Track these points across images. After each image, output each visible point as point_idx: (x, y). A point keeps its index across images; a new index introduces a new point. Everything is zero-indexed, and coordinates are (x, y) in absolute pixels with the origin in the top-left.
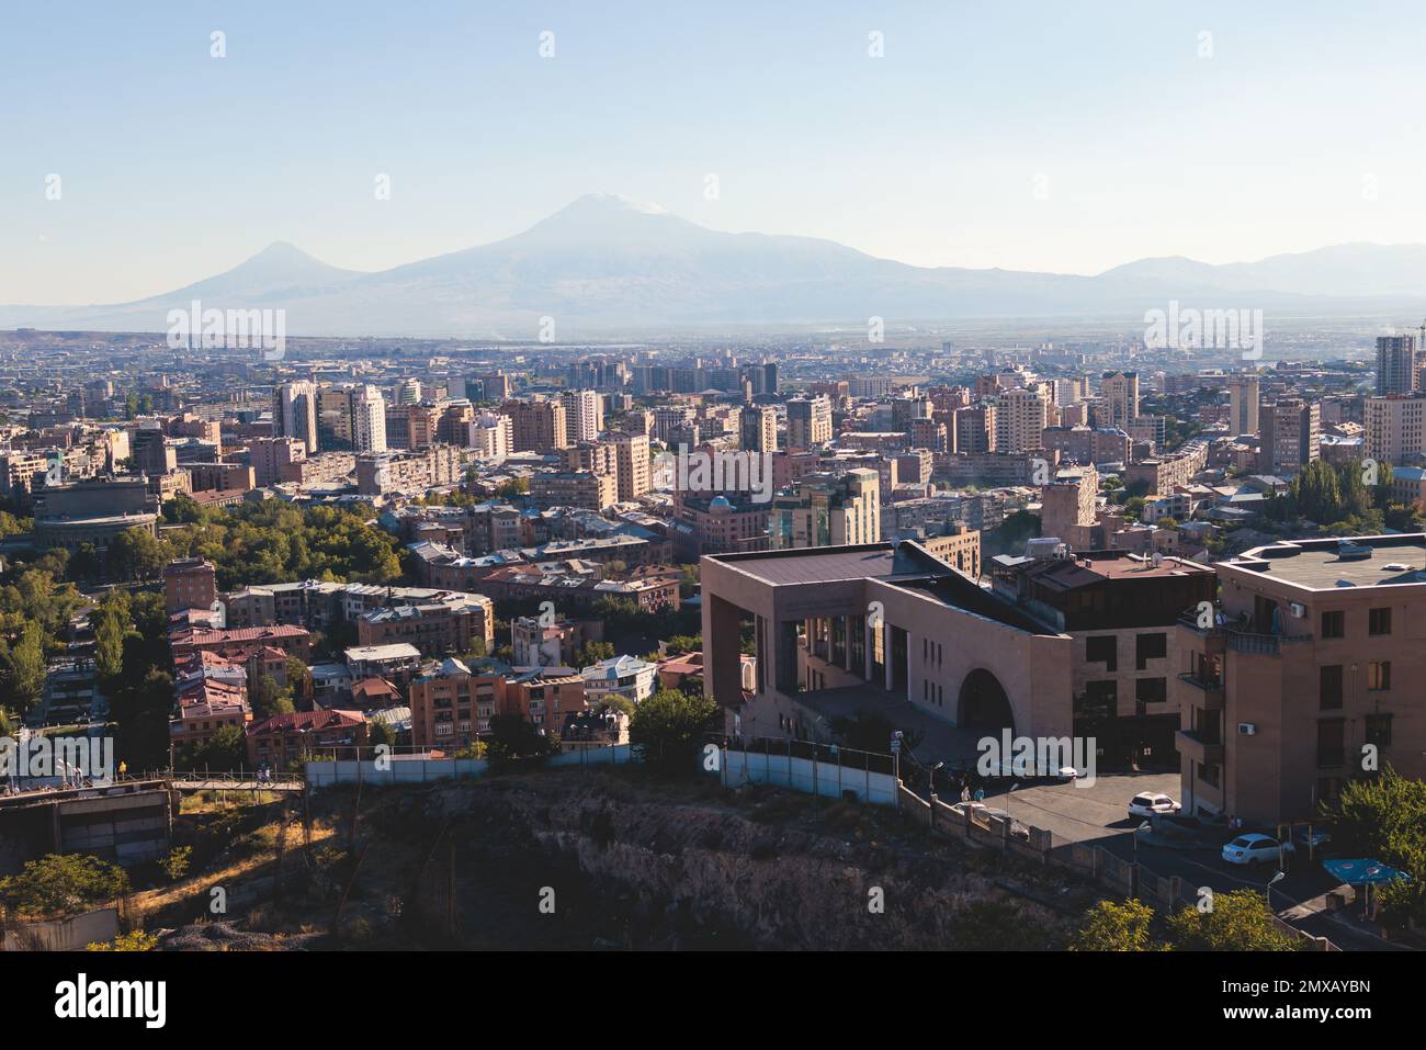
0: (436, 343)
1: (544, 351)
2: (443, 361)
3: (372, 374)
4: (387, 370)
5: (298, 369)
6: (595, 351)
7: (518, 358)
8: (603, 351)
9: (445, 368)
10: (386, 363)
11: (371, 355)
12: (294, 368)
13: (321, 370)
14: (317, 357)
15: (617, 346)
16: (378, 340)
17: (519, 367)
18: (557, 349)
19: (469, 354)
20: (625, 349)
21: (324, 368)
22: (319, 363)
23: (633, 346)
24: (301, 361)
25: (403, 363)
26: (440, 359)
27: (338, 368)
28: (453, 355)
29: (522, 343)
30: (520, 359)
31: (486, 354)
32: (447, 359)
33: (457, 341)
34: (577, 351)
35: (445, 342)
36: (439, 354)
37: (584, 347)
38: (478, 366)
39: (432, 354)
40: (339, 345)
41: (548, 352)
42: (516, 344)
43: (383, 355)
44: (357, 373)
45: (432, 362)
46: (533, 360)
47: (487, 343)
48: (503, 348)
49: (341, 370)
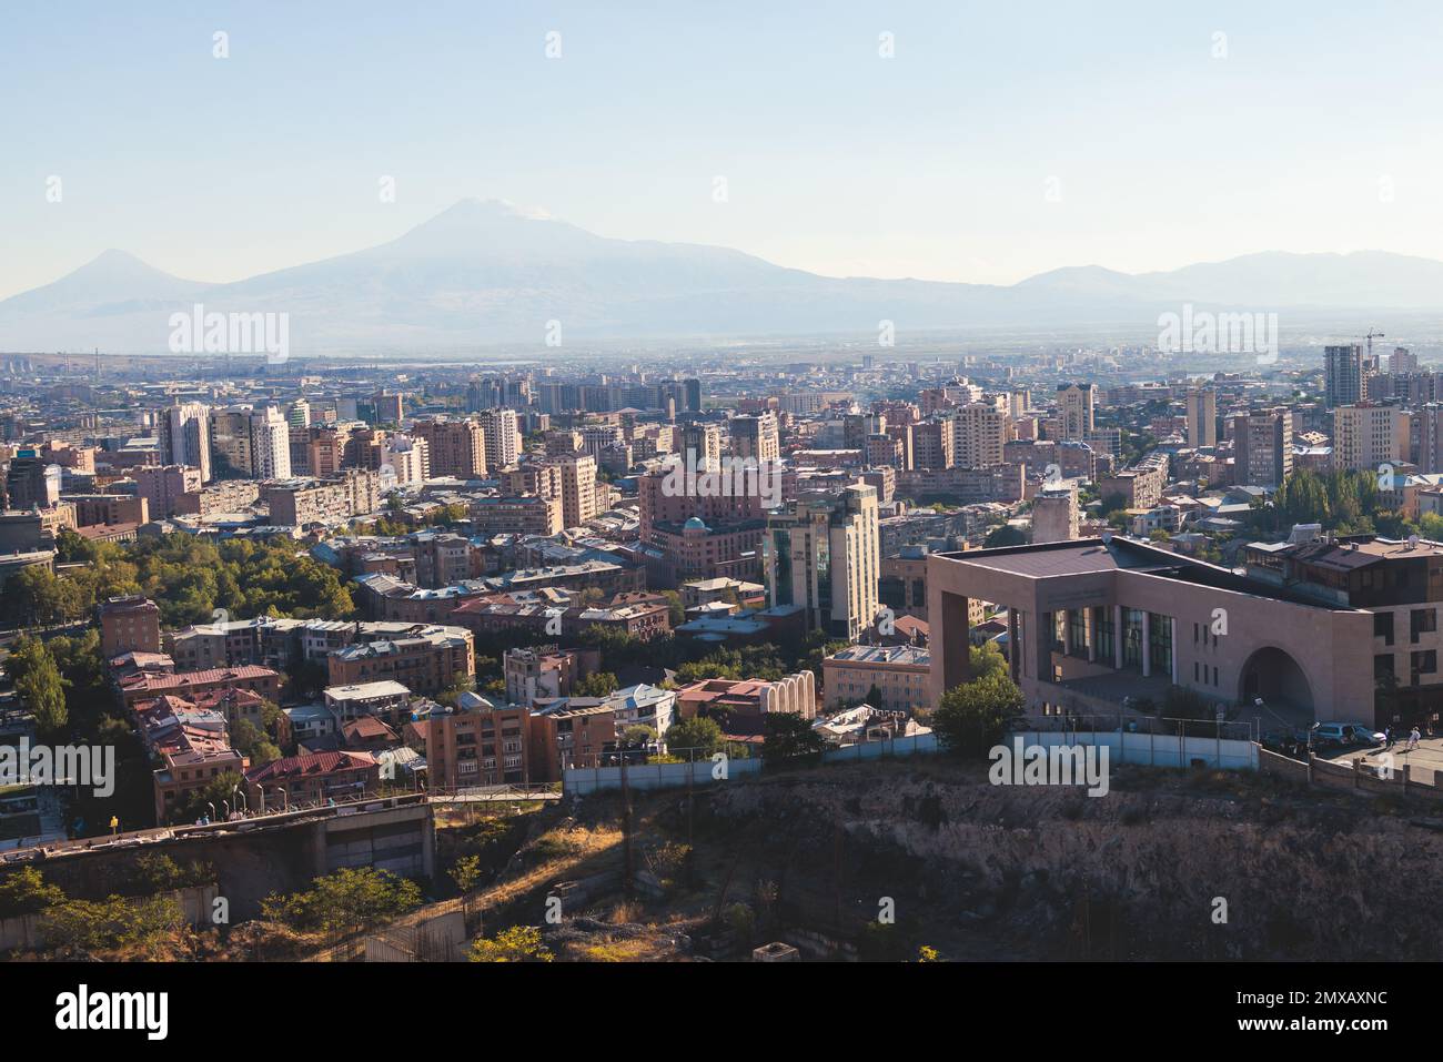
0: (303, 361)
1: (428, 369)
2: (315, 380)
3: (236, 396)
4: (253, 391)
5: (149, 391)
6: (485, 368)
7: (400, 377)
8: (493, 368)
9: (319, 389)
10: (251, 383)
11: (231, 376)
12: (143, 390)
13: (177, 392)
14: (168, 377)
15: (509, 363)
16: (235, 358)
17: (405, 387)
18: (442, 367)
19: (343, 373)
20: (517, 366)
21: (180, 390)
22: (173, 385)
23: (525, 363)
24: (150, 382)
25: (271, 384)
26: (312, 378)
27: (197, 389)
28: (326, 374)
29: (400, 361)
30: (402, 378)
31: (363, 373)
32: (319, 378)
33: (327, 359)
34: (465, 369)
35: (312, 360)
36: (309, 373)
37: (470, 364)
38: (356, 386)
39: (301, 374)
40: (192, 363)
41: (432, 369)
42: (394, 361)
43: (245, 374)
44: (219, 394)
45: (304, 382)
46: (419, 379)
47: (364, 361)
48: (381, 366)
49: (200, 391)
